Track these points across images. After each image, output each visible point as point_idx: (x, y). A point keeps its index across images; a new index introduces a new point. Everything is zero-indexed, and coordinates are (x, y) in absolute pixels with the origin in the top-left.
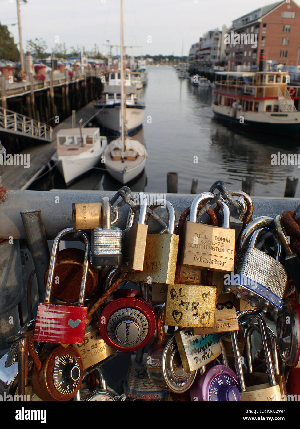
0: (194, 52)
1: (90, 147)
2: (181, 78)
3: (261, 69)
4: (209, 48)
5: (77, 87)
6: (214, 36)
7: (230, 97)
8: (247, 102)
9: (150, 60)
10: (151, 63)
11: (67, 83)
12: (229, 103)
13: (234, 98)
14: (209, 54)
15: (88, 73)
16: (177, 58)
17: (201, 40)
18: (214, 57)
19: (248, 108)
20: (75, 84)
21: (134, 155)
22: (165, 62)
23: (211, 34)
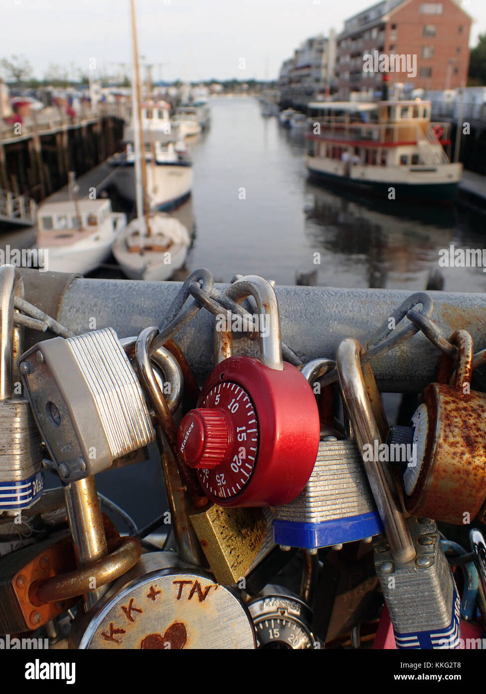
0: (285, 73)
1: (93, 232)
2: (266, 116)
3: (385, 97)
4: (308, 66)
5: (84, 133)
6: (316, 46)
7: (337, 145)
8: (367, 152)
9: (218, 88)
10: (219, 93)
11: (65, 127)
12: (335, 154)
13: (343, 146)
14: (308, 75)
15: (103, 111)
16: (262, 84)
17: (297, 52)
18: (318, 80)
19: (370, 160)
20: (80, 129)
21: (164, 242)
22: (241, 91)
23: (311, 43)
